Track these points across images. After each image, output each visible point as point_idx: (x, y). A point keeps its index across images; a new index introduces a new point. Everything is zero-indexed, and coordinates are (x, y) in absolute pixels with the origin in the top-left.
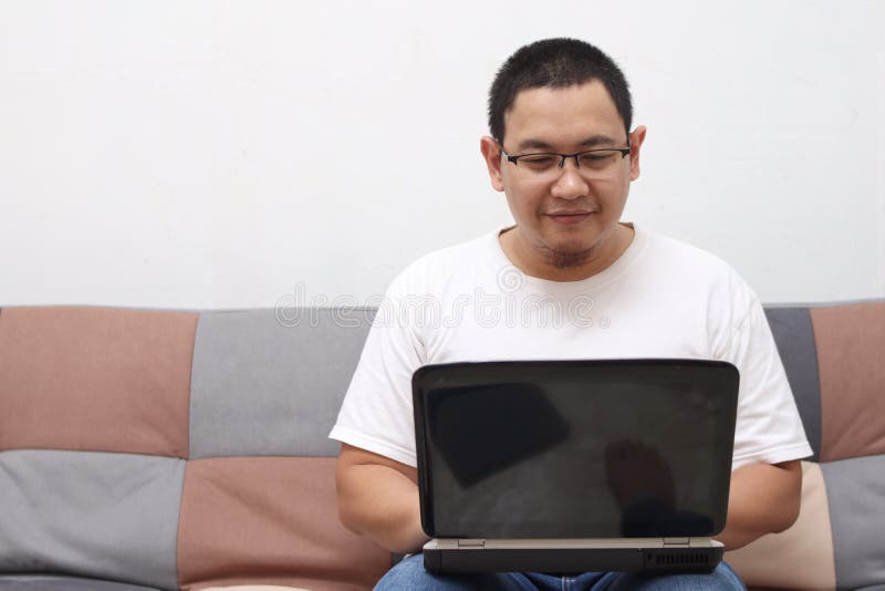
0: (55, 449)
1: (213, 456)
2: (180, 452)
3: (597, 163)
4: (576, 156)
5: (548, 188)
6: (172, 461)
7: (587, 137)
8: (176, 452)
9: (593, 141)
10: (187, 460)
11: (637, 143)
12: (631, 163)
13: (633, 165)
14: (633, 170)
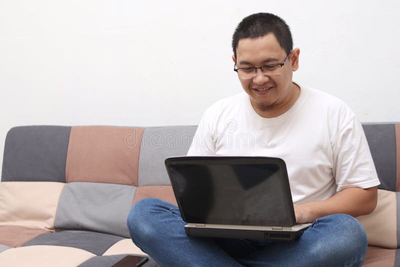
0: (87, 182)
1: (147, 185)
2: (135, 184)
3: (271, 69)
4: (261, 68)
5: (252, 79)
6: (131, 187)
7: (266, 59)
8: (133, 183)
9: (269, 60)
10: (137, 186)
11: (296, 54)
12: (293, 64)
13: (295, 64)
14: (294, 67)
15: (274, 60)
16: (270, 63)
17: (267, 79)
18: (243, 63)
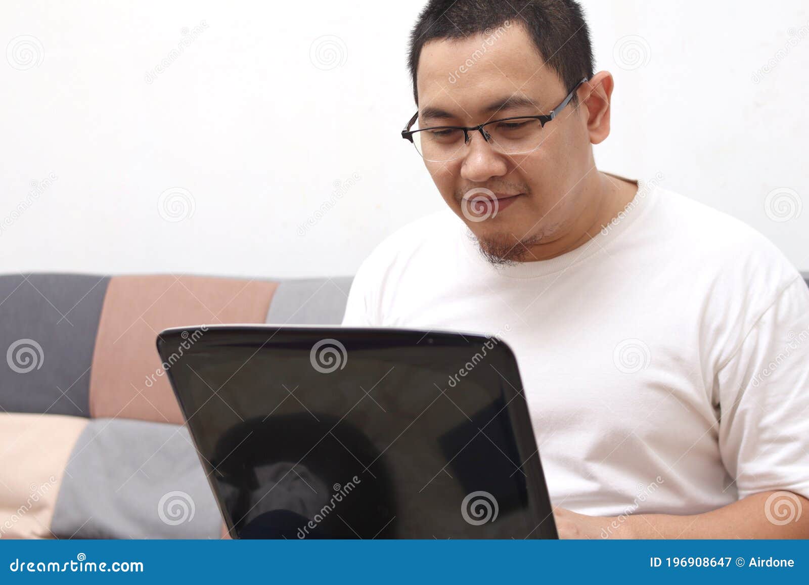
3: (516, 132)
4: (479, 128)
5: (459, 166)
7: (493, 101)
9: (503, 104)
11: (602, 93)
12: (591, 122)
13: (598, 122)
14: (596, 130)
15: (522, 103)
16: (508, 114)
17: (499, 167)
18: (432, 113)
